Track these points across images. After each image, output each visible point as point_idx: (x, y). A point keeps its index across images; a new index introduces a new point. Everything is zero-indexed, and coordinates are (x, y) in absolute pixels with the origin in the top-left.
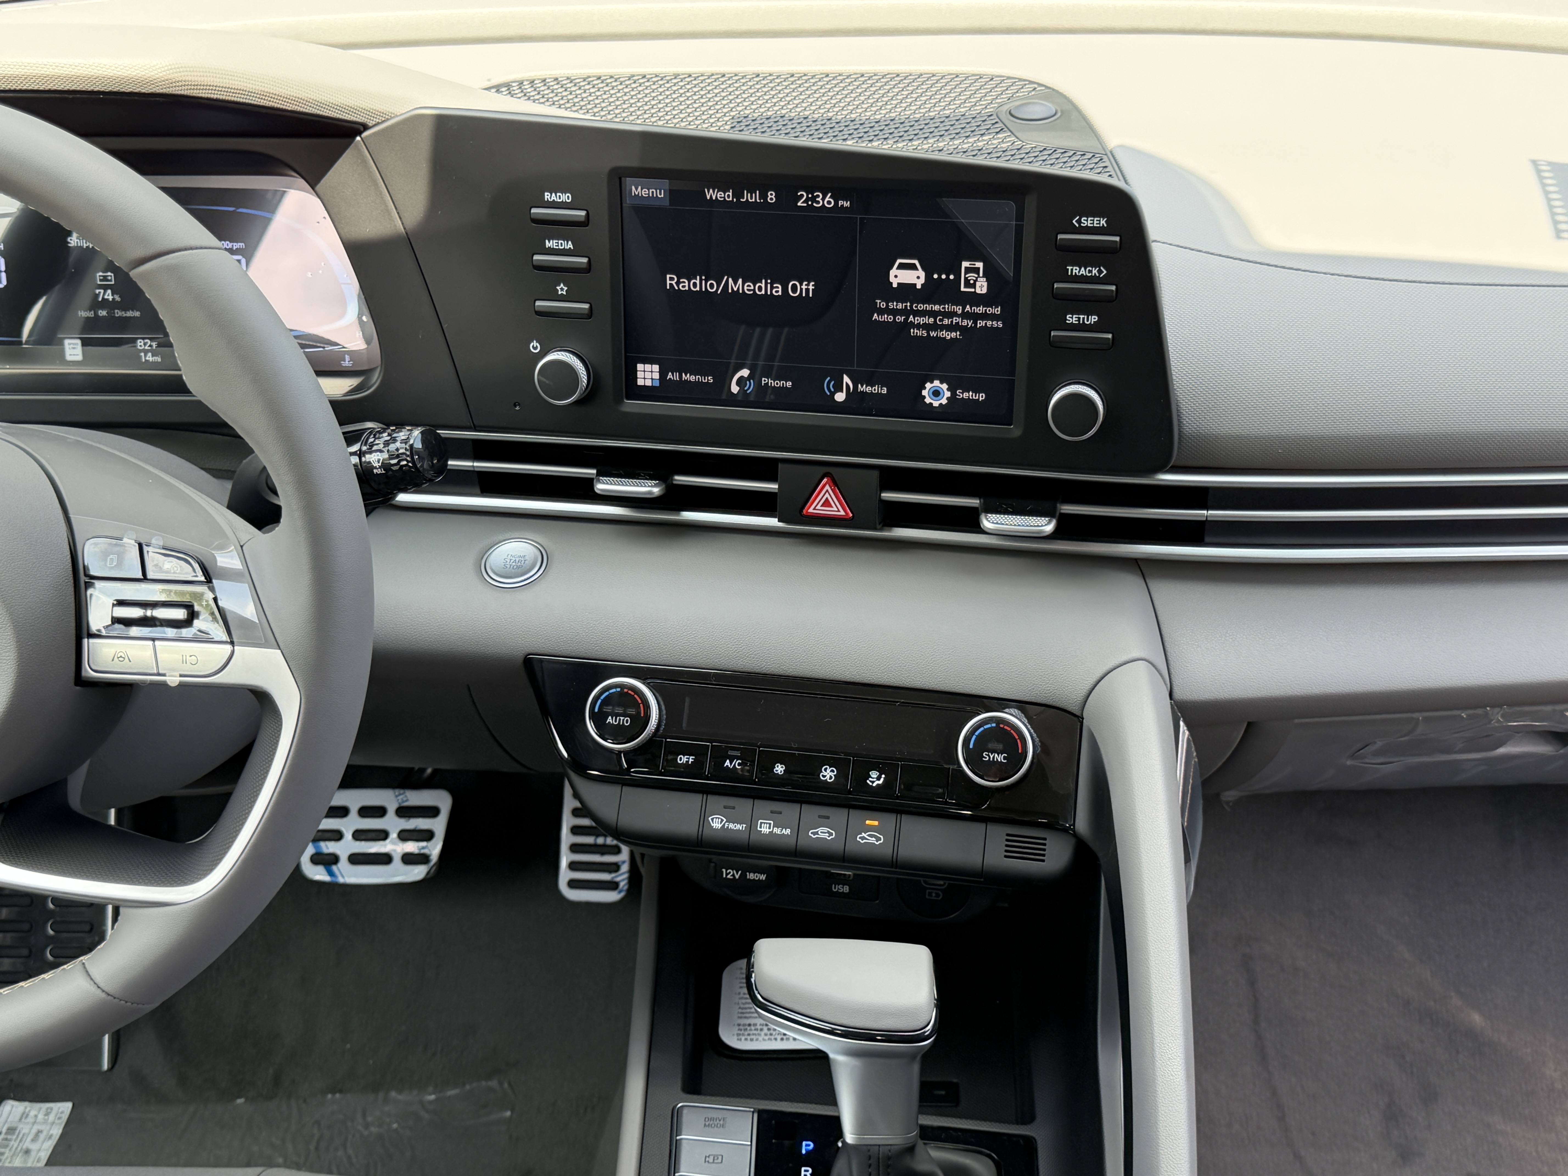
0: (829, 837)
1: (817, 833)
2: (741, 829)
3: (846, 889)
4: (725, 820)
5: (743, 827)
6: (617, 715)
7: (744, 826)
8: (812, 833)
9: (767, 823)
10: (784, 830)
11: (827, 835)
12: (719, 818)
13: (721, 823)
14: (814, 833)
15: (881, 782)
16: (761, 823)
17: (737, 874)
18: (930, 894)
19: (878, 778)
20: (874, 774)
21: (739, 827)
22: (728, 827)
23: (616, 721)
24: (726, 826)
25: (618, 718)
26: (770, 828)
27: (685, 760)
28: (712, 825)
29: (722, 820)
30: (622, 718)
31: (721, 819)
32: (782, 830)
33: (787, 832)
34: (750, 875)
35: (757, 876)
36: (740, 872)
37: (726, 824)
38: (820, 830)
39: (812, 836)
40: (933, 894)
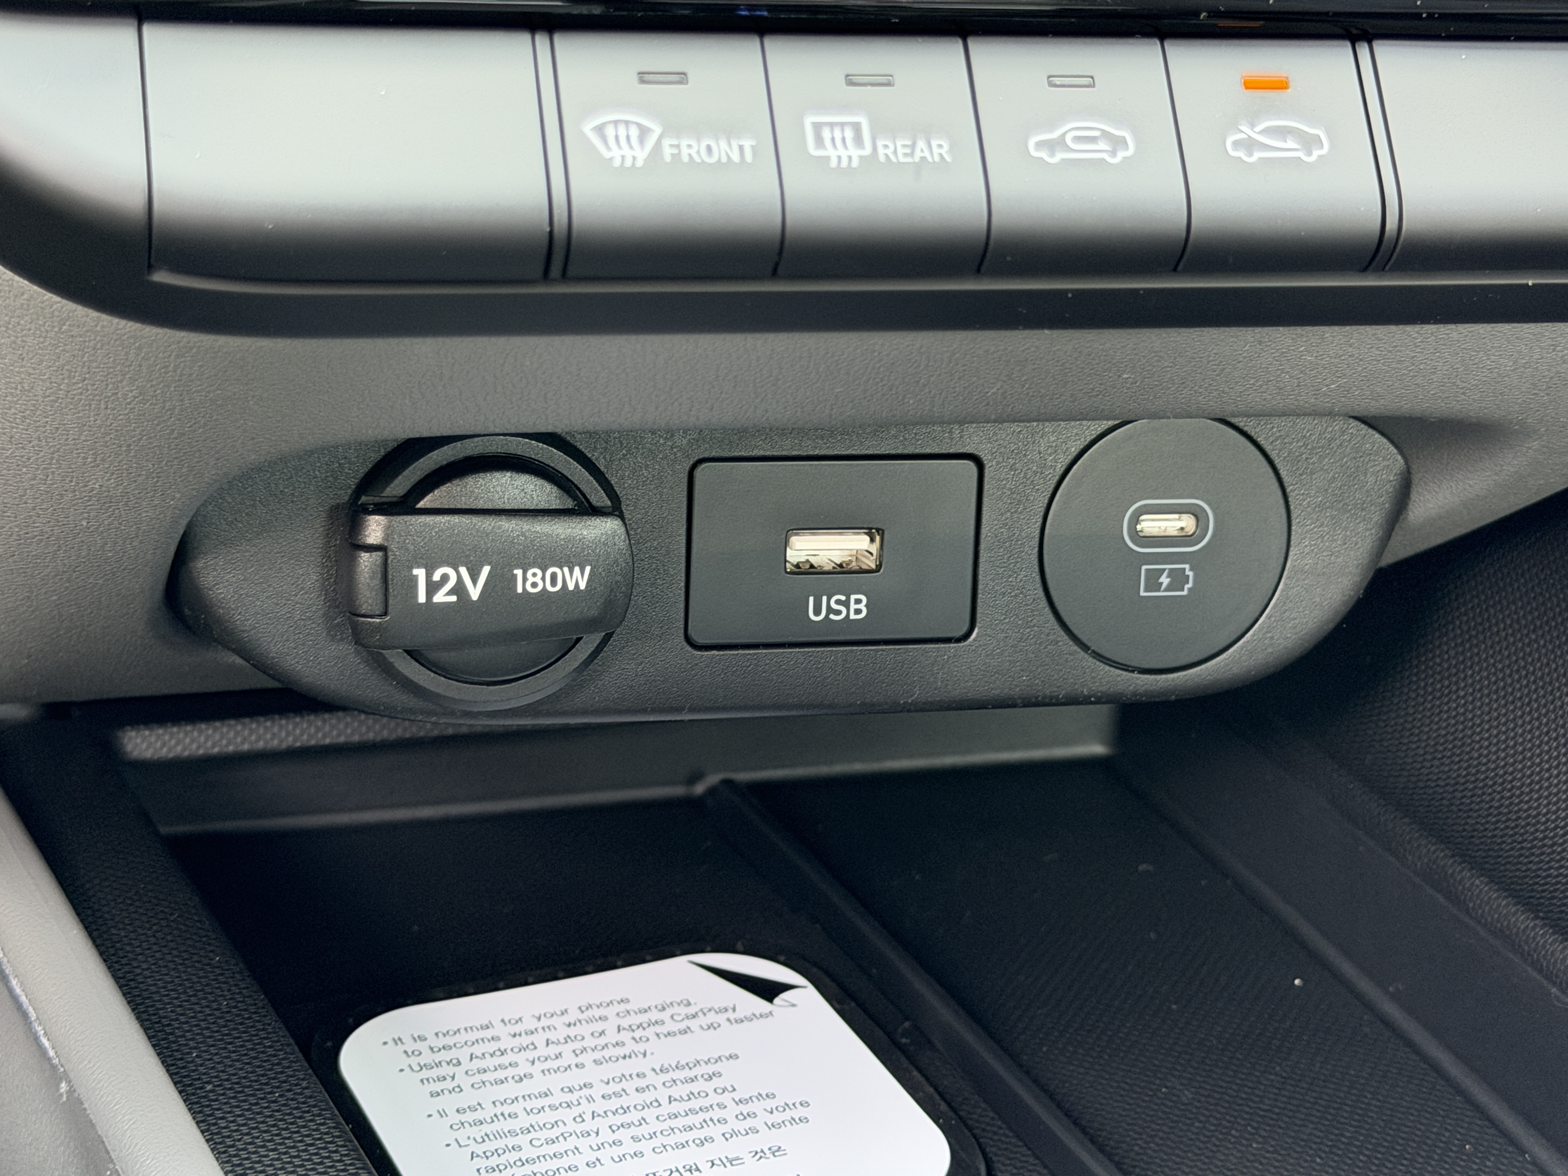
0: (1113, 153)
1: (1059, 144)
2: (736, 157)
3: (858, 607)
4: (657, 130)
5: (741, 148)
7: (748, 144)
8: (1039, 145)
9: (842, 125)
10: (921, 144)
11: (1102, 145)
12: (627, 123)
13: (642, 140)
14: (1052, 146)
16: (818, 128)
17: (474, 581)
18: (1153, 583)
21: (726, 150)
22: (676, 157)
24: (668, 152)
26: (858, 140)
28: (607, 155)
29: (644, 132)
31: (639, 126)
32: (913, 146)
33: (936, 151)
34: (525, 579)
35: (554, 577)
36: (486, 570)
37: (666, 143)
38: (1069, 129)
39: (1043, 155)
40: (1165, 580)
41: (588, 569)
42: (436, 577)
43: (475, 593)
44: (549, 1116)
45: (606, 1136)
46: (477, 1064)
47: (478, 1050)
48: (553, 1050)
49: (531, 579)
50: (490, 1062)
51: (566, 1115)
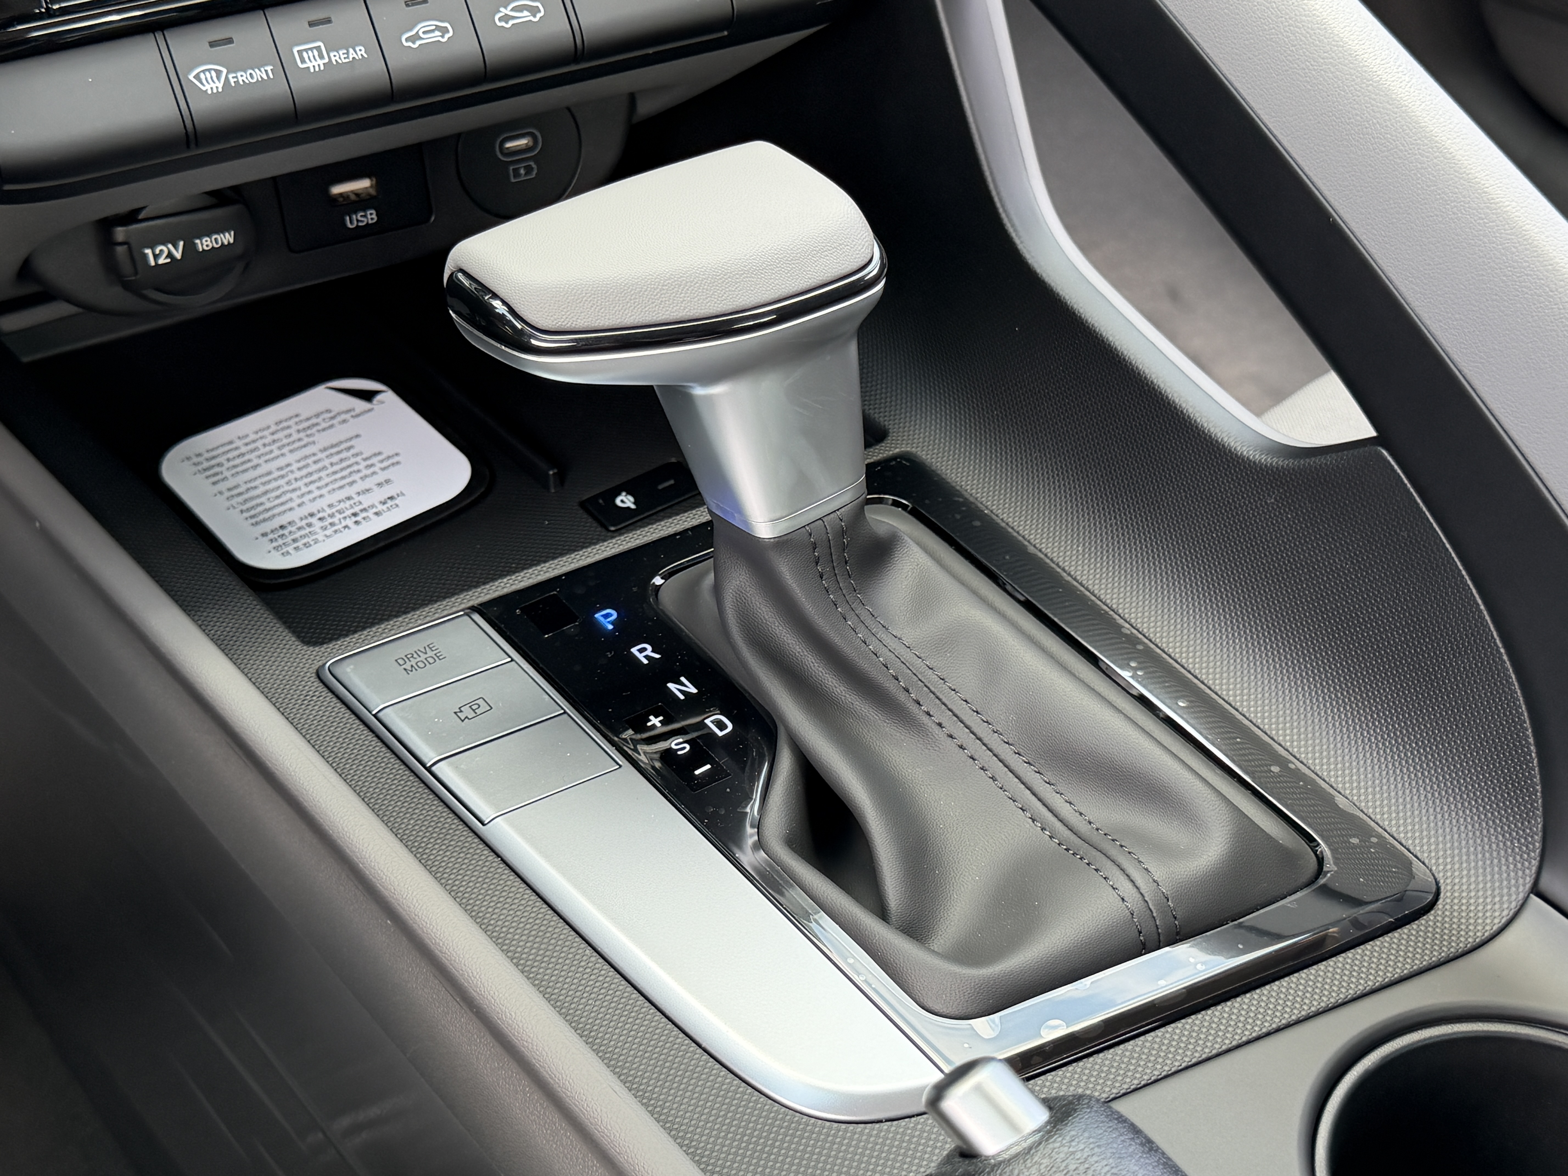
0: (443, 36)
1: (417, 37)
2: (265, 77)
3: (371, 216)
4: (225, 71)
5: (266, 71)
7: (269, 68)
8: (407, 40)
9: (311, 49)
10: (351, 50)
11: (437, 33)
12: (209, 70)
13: (218, 78)
14: (413, 39)
16: (300, 53)
17: (177, 250)
18: (516, 173)
21: (259, 74)
22: (237, 82)
24: (232, 81)
26: (321, 57)
28: (204, 88)
29: (218, 73)
31: (216, 70)
32: (348, 53)
33: (359, 53)
34: (202, 245)
35: (216, 239)
36: (181, 243)
37: (230, 76)
38: (420, 28)
39: (410, 44)
40: (522, 171)
41: (232, 233)
42: (157, 252)
43: (178, 255)
44: (274, 484)
45: (304, 490)
46: (232, 463)
47: (230, 455)
48: (268, 449)
49: (205, 244)
50: (238, 461)
51: (281, 482)
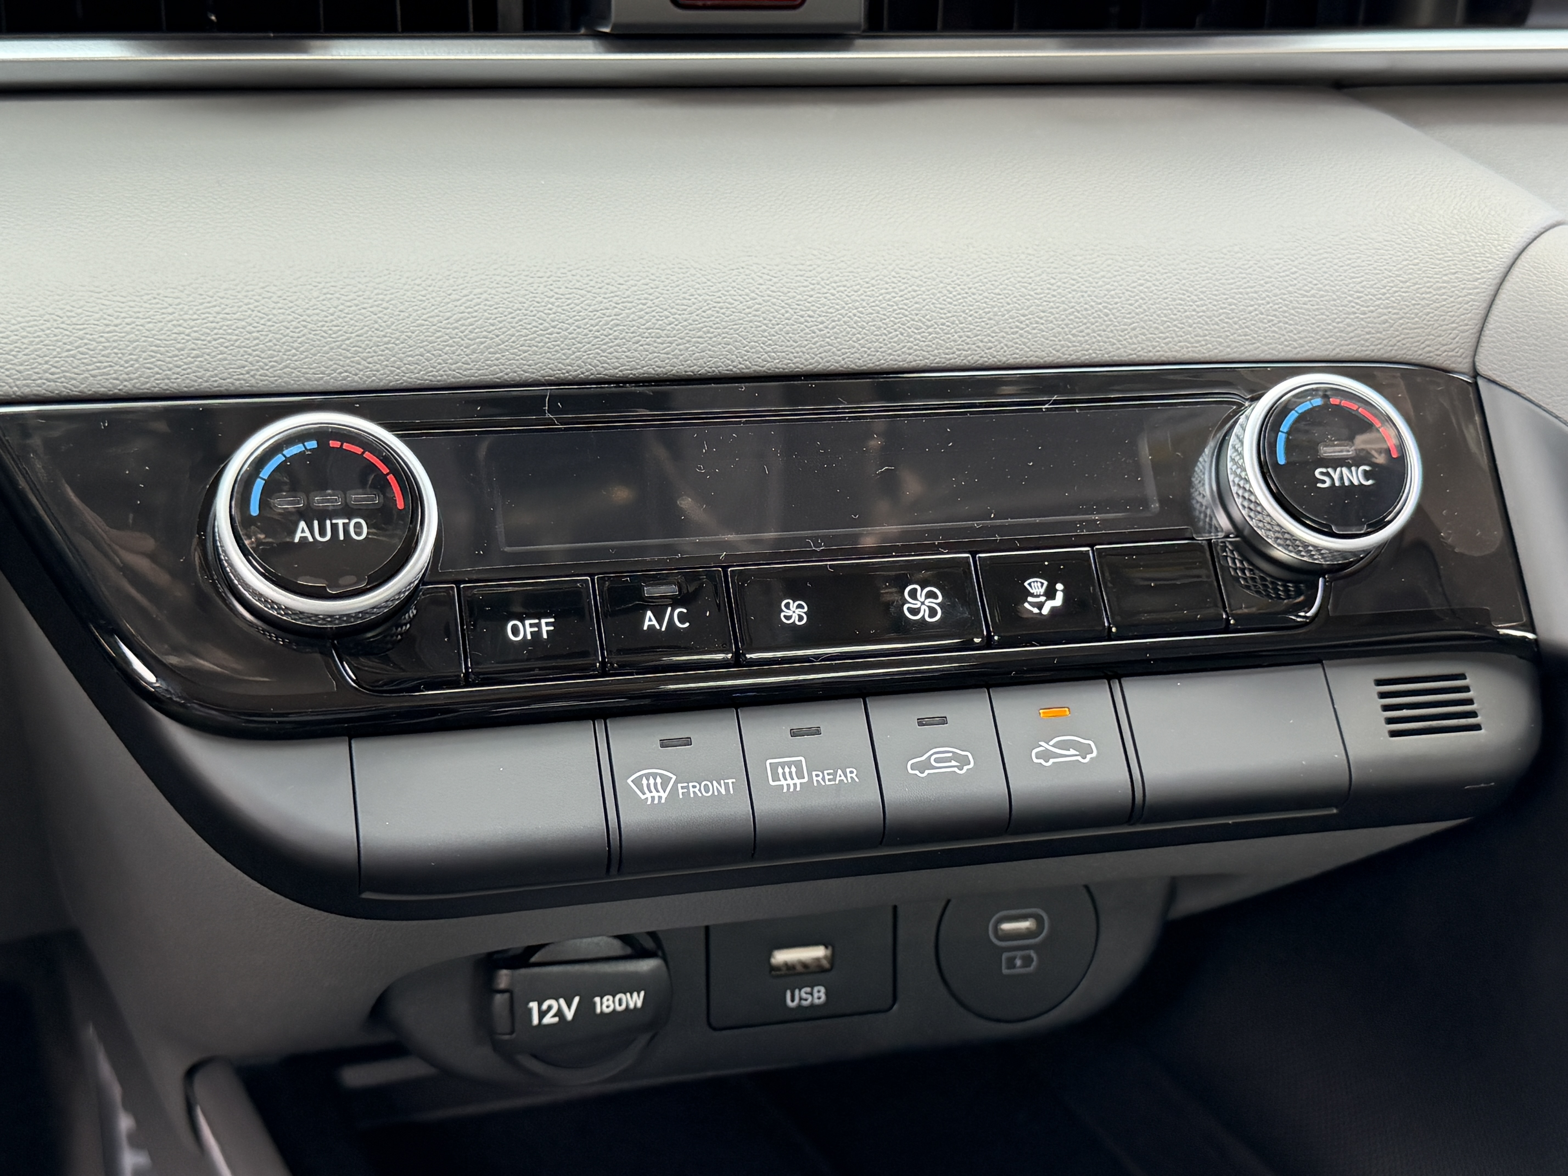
0: (960, 768)
1: (926, 764)
2: (723, 792)
3: (819, 995)
4: (673, 778)
5: (726, 785)
6: (323, 516)
7: (730, 782)
8: (913, 767)
9: (789, 764)
10: (840, 772)
11: (954, 763)
12: (655, 776)
13: (664, 786)
14: (922, 766)
15: (1058, 600)
16: (774, 767)
17: (569, 1006)
18: (1011, 964)
19: (1050, 594)
20: (1036, 586)
21: (717, 788)
22: (686, 795)
23: (322, 533)
24: (681, 792)
25: (328, 522)
26: (800, 775)
27: (529, 630)
28: (643, 797)
29: (665, 780)
30: (340, 522)
31: (661, 776)
32: (834, 774)
33: (849, 775)
34: (602, 1004)
35: (620, 1001)
36: (576, 1000)
37: (679, 786)
38: (932, 754)
39: (917, 773)
40: (1018, 962)
41: (642, 994)
42: (545, 1007)
43: (569, 1015)
49: (605, 1004)
